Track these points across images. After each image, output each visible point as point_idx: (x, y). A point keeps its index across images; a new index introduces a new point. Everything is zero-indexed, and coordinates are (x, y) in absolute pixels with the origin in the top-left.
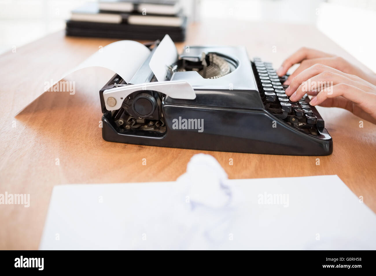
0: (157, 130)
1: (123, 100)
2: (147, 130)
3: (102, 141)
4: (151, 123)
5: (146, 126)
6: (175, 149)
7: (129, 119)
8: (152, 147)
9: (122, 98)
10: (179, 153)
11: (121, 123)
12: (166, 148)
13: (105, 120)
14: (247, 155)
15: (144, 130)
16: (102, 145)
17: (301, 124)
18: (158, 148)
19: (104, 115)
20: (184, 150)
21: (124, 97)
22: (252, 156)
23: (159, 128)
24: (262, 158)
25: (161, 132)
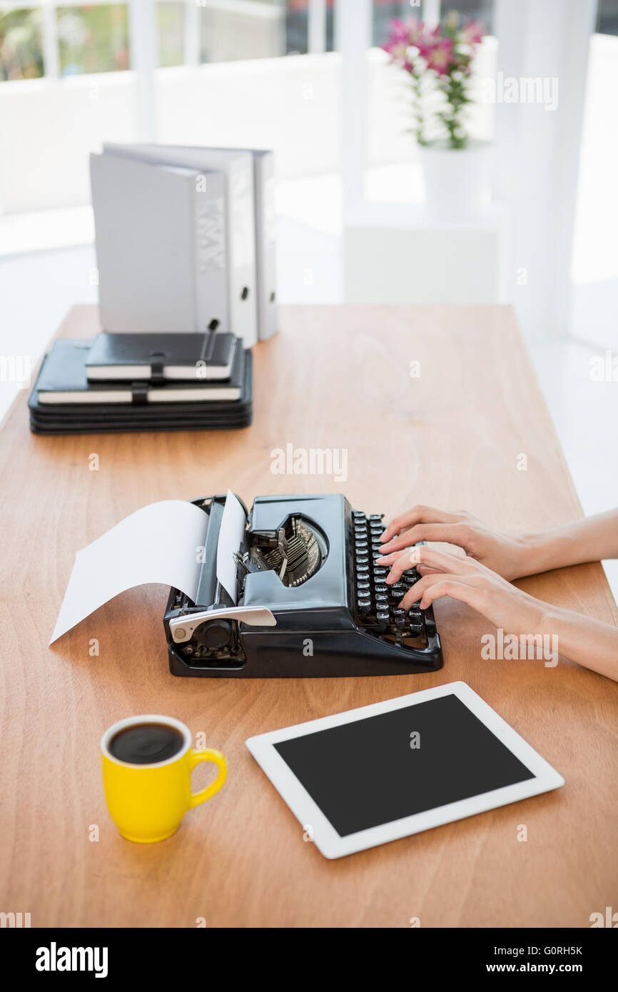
0: (234, 657)
1: (193, 631)
2: (221, 658)
3: (170, 676)
4: (226, 649)
5: (220, 653)
6: (258, 680)
7: (198, 647)
8: (231, 680)
9: (192, 629)
10: (263, 685)
11: (190, 651)
12: (247, 679)
13: (173, 653)
14: (341, 679)
15: (219, 658)
16: (172, 683)
17: (404, 635)
18: (238, 679)
19: (171, 647)
20: (268, 680)
21: (194, 628)
22: (347, 679)
23: (236, 655)
24: (358, 682)
25: (240, 660)
